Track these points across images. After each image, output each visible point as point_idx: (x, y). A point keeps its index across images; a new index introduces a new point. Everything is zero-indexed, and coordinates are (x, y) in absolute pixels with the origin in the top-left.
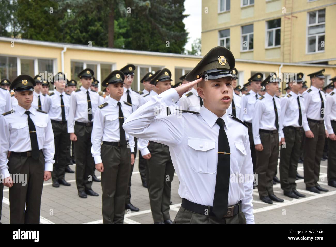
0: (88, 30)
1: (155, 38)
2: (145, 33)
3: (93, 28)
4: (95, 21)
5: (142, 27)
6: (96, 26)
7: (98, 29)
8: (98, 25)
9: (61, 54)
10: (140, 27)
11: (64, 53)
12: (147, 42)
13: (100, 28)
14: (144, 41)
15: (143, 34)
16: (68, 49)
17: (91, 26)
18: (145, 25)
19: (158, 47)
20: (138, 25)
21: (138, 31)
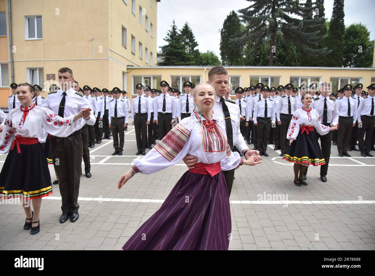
9: (203, 72)
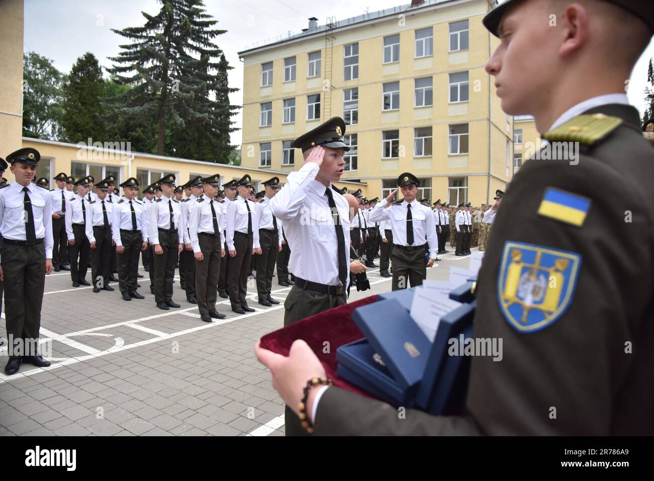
0: (128, 135)
1: (201, 148)
2: (190, 142)
3: (134, 133)
4: (136, 127)
5: (188, 136)
6: (138, 132)
7: (139, 135)
8: (140, 131)
10: (186, 136)
11: (132, 161)
12: (193, 150)
13: (142, 134)
14: (189, 149)
15: (189, 142)
16: (136, 157)
17: (132, 132)
18: (191, 133)
19: (204, 157)
20: (184, 134)
21: (185, 139)
